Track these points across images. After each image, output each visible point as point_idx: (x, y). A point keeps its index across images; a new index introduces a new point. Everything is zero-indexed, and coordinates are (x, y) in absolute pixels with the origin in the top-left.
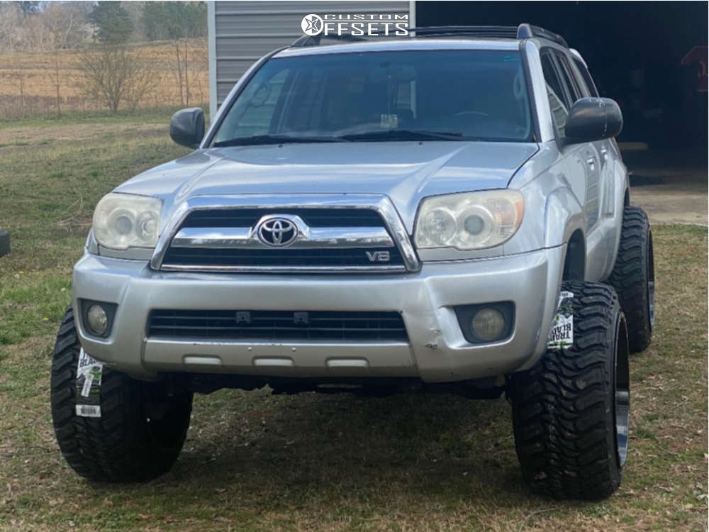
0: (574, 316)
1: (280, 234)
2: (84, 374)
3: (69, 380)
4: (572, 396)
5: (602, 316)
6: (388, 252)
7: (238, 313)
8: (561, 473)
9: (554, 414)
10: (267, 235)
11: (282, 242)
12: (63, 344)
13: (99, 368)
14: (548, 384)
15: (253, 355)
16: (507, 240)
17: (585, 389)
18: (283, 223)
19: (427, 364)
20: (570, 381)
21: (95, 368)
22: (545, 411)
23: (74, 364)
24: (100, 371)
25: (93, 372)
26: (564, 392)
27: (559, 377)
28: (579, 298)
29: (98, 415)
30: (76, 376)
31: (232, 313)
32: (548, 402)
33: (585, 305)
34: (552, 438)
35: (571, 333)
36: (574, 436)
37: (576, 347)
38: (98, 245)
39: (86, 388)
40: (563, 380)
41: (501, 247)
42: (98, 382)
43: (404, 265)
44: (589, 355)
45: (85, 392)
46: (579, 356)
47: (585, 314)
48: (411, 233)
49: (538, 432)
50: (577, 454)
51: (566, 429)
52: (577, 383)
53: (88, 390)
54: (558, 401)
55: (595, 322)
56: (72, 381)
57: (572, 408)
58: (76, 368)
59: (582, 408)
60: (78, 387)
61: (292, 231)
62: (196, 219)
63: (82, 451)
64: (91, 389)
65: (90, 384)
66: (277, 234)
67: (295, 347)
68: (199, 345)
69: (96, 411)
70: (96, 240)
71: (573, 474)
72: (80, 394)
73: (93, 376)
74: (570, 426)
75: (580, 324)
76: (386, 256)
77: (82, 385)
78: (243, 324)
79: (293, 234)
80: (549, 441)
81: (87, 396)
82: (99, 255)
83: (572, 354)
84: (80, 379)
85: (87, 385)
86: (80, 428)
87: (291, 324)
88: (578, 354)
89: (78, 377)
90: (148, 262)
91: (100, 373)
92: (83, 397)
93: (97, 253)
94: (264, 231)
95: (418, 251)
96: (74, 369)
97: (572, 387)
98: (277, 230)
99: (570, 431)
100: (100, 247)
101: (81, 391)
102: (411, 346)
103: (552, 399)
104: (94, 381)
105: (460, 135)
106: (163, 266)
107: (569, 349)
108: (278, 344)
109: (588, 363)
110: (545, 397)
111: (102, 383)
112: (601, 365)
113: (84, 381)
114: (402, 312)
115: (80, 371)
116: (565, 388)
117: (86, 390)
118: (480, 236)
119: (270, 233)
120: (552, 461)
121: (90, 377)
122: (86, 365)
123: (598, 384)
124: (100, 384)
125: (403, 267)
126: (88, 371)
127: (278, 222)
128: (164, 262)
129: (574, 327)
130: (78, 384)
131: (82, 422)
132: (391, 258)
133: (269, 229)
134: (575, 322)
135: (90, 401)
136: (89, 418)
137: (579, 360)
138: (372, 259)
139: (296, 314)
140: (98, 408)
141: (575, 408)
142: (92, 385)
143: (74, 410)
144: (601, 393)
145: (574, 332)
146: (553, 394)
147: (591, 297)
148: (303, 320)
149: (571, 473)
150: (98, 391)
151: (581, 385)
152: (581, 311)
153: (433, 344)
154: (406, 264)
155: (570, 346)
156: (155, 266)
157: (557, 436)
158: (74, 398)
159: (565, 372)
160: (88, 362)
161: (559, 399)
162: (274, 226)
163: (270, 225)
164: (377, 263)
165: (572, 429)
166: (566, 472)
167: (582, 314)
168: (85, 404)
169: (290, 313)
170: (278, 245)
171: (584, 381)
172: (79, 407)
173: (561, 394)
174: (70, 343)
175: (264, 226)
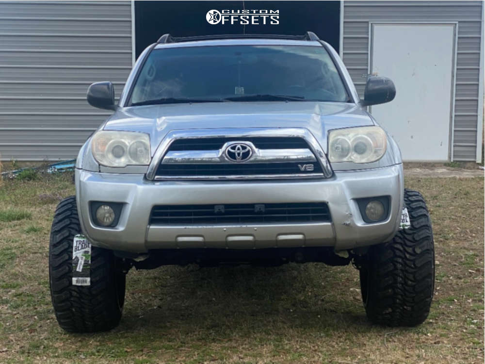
0: (407, 208)
1: (241, 155)
2: (78, 256)
3: (67, 260)
4: (412, 258)
5: (424, 208)
6: (312, 165)
7: (216, 207)
8: (401, 308)
9: (401, 270)
10: (232, 155)
11: (242, 159)
12: (60, 236)
13: (88, 252)
14: (397, 251)
15: (227, 234)
16: (381, 158)
17: (421, 253)
18: (242, 146)
19: (342, 236)
20: (411, 249)
21: (86, 252)
22: (396, 268)
23: (70, 250)
24: (90, 253)
25: (84, 254)
26: (408, 256)
27: (404, 246)
28: (407, 198)
29: (88, 284)
30: (72, 258)
31: (212, 206)
32: (397, 262)
33: (412, 202)
34: (399, 286)
35: (408, 219)
36: (414, 284)
37: (412, 227)
38: (99, 165)
39: (80, 266)
40: (406, 248)
41: (378, 162)
42: (88, 261)
43: (323, 173)
44: (421, 233)
45: (79, 269)
46: (415, 233)
47: (414, 207)
48: (326, 153)
49: (390, 282)
50: (414, 295)
51: (408, 279)
52: (416, 250)
53: (81, 267)
54: (404, 261)
55: (421, 212)
56: (70, 261)
57: (413, 266)
58: (72, 252)
59: (419, 265)
60: (74, 265)
61: (249, 151)
62: (178, 145)
63: (74, 310)
64: (84, 266)
65: (83, 263)
66: (239, 154)
67: (256, 227)
68: (188, 228)
69: (87, 282)
70: (97, 162)
71: (409, 308)
72: (76, 270)
73: (84, 258)
74: (411, 277)
75: (413, 213)
76: (310, 167)
77: (77, 264)
78: (220, 213)
79: (249, 154)
80: (397, 288)
81: (80, 271)
82: (100, 172)
83: (411, 232)
84: (75, 260)
85: (81, 263)
86: (74, 294)
87: (253, 212)
88: (415, 232)
89: (74, 258)
90: (144, 175)
91: (89, 255)
92: (78, 272)
93: (98, 171)
94: (229, 152)
95: (331, 164)
96: (69, 253)
97: (412, 252)
98: (238, 151)
99: (411, 281)
100: (101, 166)
101: (76, 268)
102: (333, 225)
103: (400, 260)
104: (85, 261)
105: (303, 98)
106: (156, 177)
107: (409, 229)
108: (245, 226)
109: (421, 237)
110: (395, 259)
111: (91, 262)
112: (428, 238)
113: (78, 261)
114: (328, 203)
115: (74, 255)
116: (408, 253)
117: (80, 267)
118: (364, 155)
119: (234, 154)
120: (398, 300)
121: (82, 258)
122: (79, 250)
123: (428, 250)
124: (90, 262)
125: (322, 174)
126: (81, 254)
127: (239, 146)
128: (157, 174)
129: (409, 214)
130: (74, 264)
131: (77, 290)
132: (315, 169)
133: (232, 151)
134: (409, 212)
135: (83, 275)
136: (81, 286)
137: (416, 235)
138: (303, 169)
139: (256, 206)
140: (88, 279)
141: (414, 265)
142: (84, 264)
143: (71, 281)
144: (430, 256)
145: (410, 218)
146: (400, 257)
147: (414, 197)
148: (262, 210)
149: (408, 308)
150: (89, 267)
151: (418, 251)
152: (411, 205)
153: (348, 223)
154: (324, 172)
155: (408, 227)
156: (149, 177)
157: (402, 284)
158: (70, 272)
159: (408, 243)
160: (80, 248)
161: (404, 260)
162: (236, 149)
163: (234, 148)
164: (305, 172)
165: (413, 279)
166: (405, 307)
167: (412, 207)
168: (79, 277)
169: (252, 205)
170: (239, 161)
171: (420, 248)
172: (74, 279)
173: (406, 257)
174: (65, 236)
175: (229, 148)
